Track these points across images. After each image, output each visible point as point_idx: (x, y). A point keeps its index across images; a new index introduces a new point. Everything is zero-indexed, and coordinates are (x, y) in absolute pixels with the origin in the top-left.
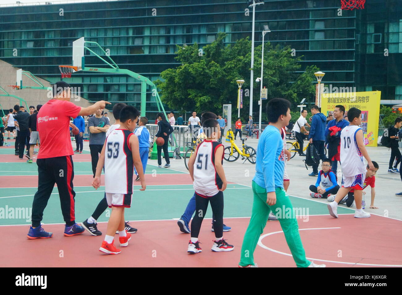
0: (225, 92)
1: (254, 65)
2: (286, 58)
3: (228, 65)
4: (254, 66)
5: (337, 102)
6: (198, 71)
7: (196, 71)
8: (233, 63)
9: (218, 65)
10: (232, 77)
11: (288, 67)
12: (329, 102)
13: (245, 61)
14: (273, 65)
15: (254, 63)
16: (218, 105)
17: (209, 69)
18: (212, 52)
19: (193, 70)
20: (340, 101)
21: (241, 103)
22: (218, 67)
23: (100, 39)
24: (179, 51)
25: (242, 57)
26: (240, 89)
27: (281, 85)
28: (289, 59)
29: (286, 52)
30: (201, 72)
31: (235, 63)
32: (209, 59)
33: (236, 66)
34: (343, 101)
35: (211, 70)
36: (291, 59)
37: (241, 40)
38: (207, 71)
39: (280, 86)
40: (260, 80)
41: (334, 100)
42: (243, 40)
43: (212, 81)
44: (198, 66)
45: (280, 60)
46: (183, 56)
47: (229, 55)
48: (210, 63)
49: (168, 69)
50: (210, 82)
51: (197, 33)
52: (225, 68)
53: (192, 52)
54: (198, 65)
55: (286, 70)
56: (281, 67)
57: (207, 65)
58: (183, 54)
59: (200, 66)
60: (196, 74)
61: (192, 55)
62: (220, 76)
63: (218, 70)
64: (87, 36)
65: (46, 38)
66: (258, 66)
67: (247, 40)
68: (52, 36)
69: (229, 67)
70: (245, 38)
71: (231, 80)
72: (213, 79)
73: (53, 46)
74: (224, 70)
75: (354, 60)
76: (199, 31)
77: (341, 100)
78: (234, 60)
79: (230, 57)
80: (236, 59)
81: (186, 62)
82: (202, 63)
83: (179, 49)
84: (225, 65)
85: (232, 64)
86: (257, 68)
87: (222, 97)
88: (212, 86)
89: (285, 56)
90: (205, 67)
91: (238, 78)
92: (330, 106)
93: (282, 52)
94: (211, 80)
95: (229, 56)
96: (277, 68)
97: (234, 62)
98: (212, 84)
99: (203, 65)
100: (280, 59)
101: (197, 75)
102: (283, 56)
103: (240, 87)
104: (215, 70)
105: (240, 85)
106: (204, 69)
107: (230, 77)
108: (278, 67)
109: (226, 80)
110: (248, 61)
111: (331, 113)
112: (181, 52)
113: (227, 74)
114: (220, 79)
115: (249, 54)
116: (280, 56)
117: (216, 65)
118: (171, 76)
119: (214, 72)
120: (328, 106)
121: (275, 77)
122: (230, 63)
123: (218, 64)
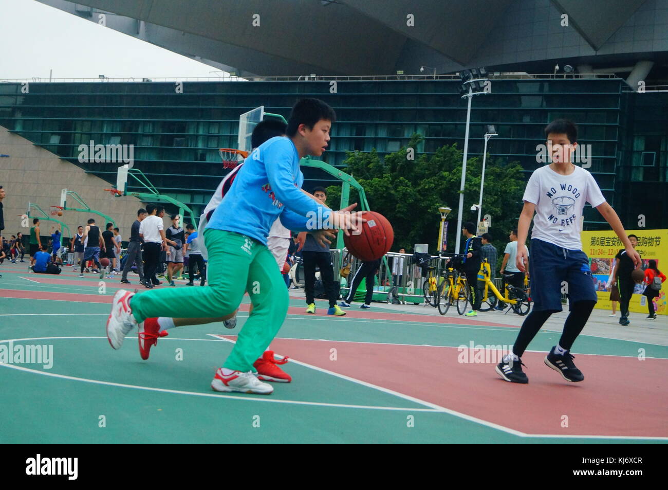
0: (418, 225)
1: (465, 186)
2: (513, 180)
3: (425, 184)
4: (466, 188)
5: (607, 244)
6: (378, 191)
7: (375, 191)
8: (432, 181)
9: (410, 184)
10: (429, 203)
11: (515, 194)
12: (593, 243)
13: (451, 179)
14: (493, 189)
15: (465, 184)
16: (407, 244)
17: (395, 188)
18: (400, 164)
19: (371, 190)
20: (611, 244)
21: (444, 243)
22: (408, 186)
23: (223, 137)
24: (350, 159)
25: (446, 174)
26: (443, 221)
27: (504, 220)
28: (517, 181)
29: (513, 171)
30: (384, 193)
31: (436, 182)
32: (394, 173)
33: (437, 186)
34: (616, 242)
35: (399, 191)
36: (520, 181)
37: (444, 147)
38: (393, 192)
39: (501, 222)
40: (477, 207)
41: (601, 242)
42: (449, 148)
43: (399, 207)
44: (379, 183)
45: (505, 182)
46: (355, 167)
47: (426, 169)
48: (396, 181)
49: (331, 186)
50: (395, 208)
51: (373, 136)
52: (419, 188)
53: (369, 163)
54: (379, 181)
55: (512, 198)
56: (505, 192)
57: (392, 183)
58: (355, 164)
59: (382, 183)
60: (374, 195)
61: (369, 166)
62: (411, 201)
63: (409, 191)
64: (203, 133)
65: (140, 132)
66: (471, 188)
67: (454, 148)
68: (149, 130)
69: (426, 187)
70: (451, 145)
71: (428, 207)
72: (401, 205)
73: (149, 144)
74: (419, 191)
75: (613, 190)
76: (376, 134)
77: (613, 241)
78: (434, 178)
79: (427, 173)
80: (437, 175)
81: (359, 176)
82: (386, 179)
83: (350, 157)
84: (419, 185)
85: (431, 183)
86: (470, 191)
87: (412, 233)
88: (398, 215)
89: (512, 177)
90: (390, 186)
91: (440, 204)
92: (594, 250)
93: (506, 170)
94: (398, 205)
95: (426, 171)
96: (499, 194)
97: (434, 180)
98: (399, 212)
99: (387, 183)
100: (505, 180)
101: (376, 197)
102: (509, 176)
103: (444, 217)
104: (404, 191)
105: (443, 215)
106: (387, 188)
107: (428, 202)
108: (500, 192)
109: (421, 207)
110: (456, 179)
111: (595, 262)
112: (353, 162)
113: (422, 198)
114: (410, 205)
115: (458, 170)
116: (503, 176)
117: (407, 183)
118: (336, 197)
119: (404, 194)
120: (591, 250)
121: (495, 208)
122: (429, 181)
123: (409, 182)
